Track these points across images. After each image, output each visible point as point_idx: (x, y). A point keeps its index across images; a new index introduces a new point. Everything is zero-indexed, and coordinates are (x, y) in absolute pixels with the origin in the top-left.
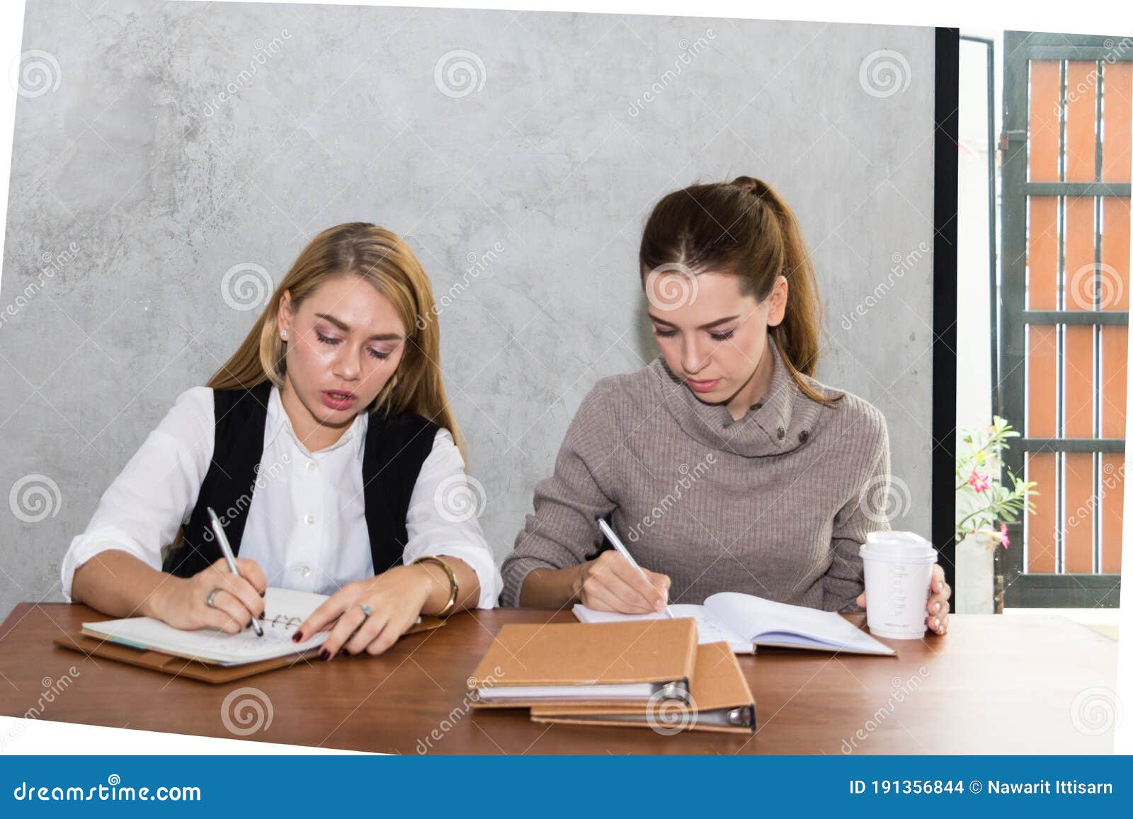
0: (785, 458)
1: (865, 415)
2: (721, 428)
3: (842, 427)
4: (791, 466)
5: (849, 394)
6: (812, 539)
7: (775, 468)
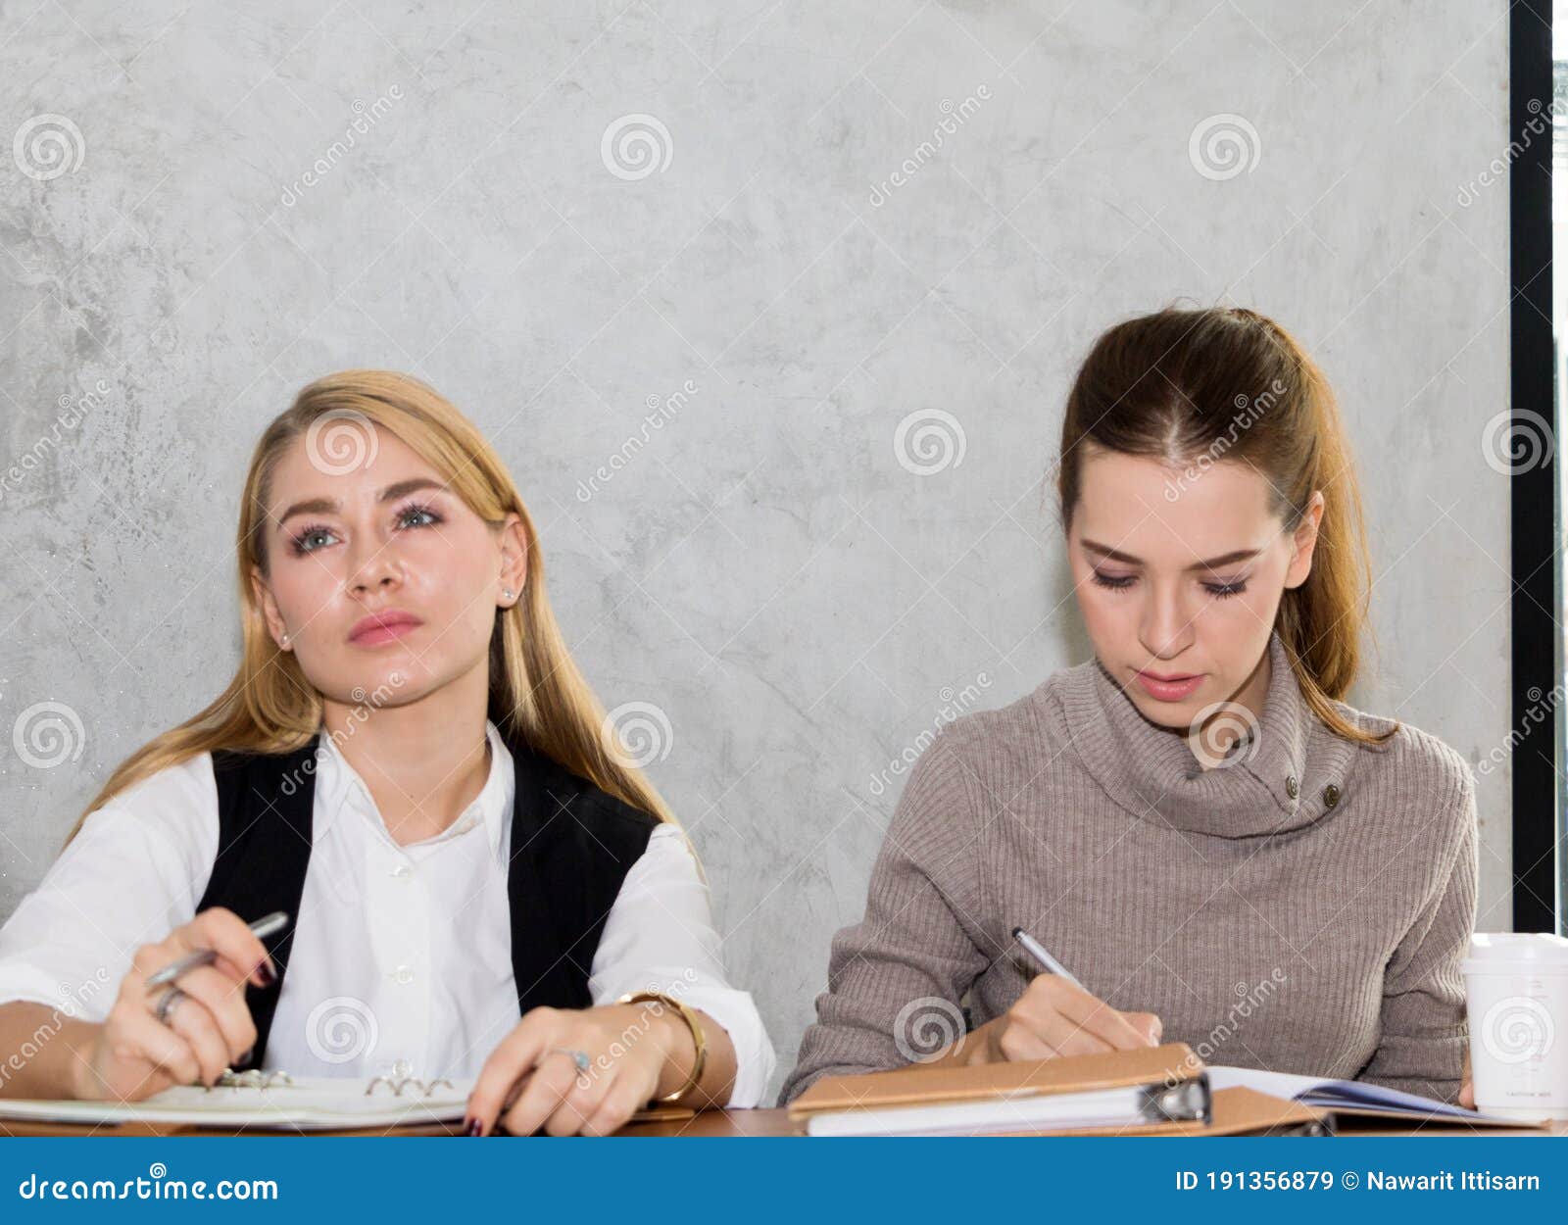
0: (1298, 838)
1: (1436, 759)
2: (1182, 782)
3: (1396, 779)
4: (1311, 850)
5: (1403, 726)
6: (1350, 986)
7: (1279, 857)
